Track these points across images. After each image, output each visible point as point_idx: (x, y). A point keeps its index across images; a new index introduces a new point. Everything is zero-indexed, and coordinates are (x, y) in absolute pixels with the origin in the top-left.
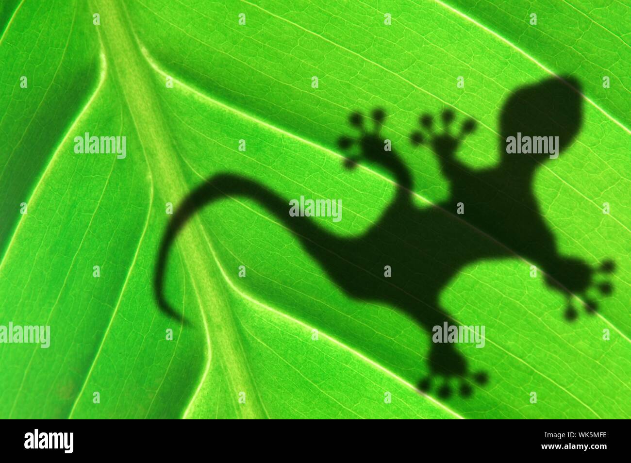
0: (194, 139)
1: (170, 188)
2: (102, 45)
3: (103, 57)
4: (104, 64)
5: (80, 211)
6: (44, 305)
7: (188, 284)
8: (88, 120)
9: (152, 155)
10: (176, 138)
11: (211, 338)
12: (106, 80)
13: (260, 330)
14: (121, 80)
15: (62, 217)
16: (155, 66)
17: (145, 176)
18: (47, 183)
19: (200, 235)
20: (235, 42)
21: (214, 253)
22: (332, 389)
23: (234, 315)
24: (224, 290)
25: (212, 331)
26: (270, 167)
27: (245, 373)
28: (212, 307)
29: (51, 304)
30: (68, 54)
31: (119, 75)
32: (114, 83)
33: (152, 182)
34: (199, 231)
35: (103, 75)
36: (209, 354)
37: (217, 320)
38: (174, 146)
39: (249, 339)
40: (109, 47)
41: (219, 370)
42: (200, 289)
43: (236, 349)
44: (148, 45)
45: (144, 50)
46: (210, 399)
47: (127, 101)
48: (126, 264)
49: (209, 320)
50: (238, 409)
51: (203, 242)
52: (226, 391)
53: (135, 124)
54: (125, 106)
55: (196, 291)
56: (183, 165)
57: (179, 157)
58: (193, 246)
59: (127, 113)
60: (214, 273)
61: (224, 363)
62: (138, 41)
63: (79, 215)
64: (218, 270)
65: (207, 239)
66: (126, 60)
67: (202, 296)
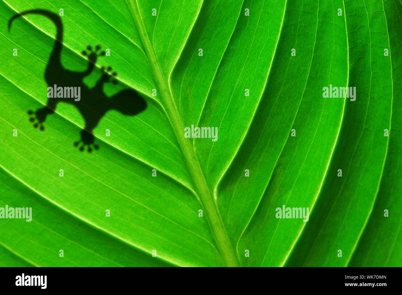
0: (177, 160)
1: (186, 145)
2: (216, 203)
3: (216, 198)
4: (215, 195)
5: (226, 128)
6: (241, 85)
7: (178, 107)
8: (222, 170)
9: (194, 158)
10: (184, 162)
11: (168, 87)
12: (214, 188)
13: (149, 85)
14: (207, 188)
15: (233, 125)
16: (194, 192)
17: (197, 149)
18: (239, 140)
19: (174, 125)
20: (160, 195)
21: (168, 116)
22: (119, 59)
23: (159, 93)
24: (163, 103)
25: (168, 89)
26: (144, 144)
27: (155, 73)
28: (168, 98)
29: (238, 85)
30: (232, 195)
31: (208, 191)
32: (211, 187)
33: (194, 147)
34: (174, 126)
35: (215, 190)
36: (169, 80)
37: (166, 93)
38: (185, 159)
39: (153, 83)
40: (213, 202)
41: (165, 75)
42: (173, 105)
43: (158, 82)
44: (197, 200)
45: (199, 199)
46: (169, 64)
47: (205, 180)
48: (205, 109)
49: (169, 93)
50: (157, 61)
51: (172, 122)
52: (162, 67)
53: (201, 170)
54: (206, 178)
55: (175, 104)
56: (181, 151)
57: (182, 154)
58: (176, 122)
59: (205, 175)
60: (167, 110)
61: (163, 77)
62: (201, 203)
63: (226, 127)
64: (166, 110)
65: (171, 122)
66: (206, 197)
67: (172, 102)
